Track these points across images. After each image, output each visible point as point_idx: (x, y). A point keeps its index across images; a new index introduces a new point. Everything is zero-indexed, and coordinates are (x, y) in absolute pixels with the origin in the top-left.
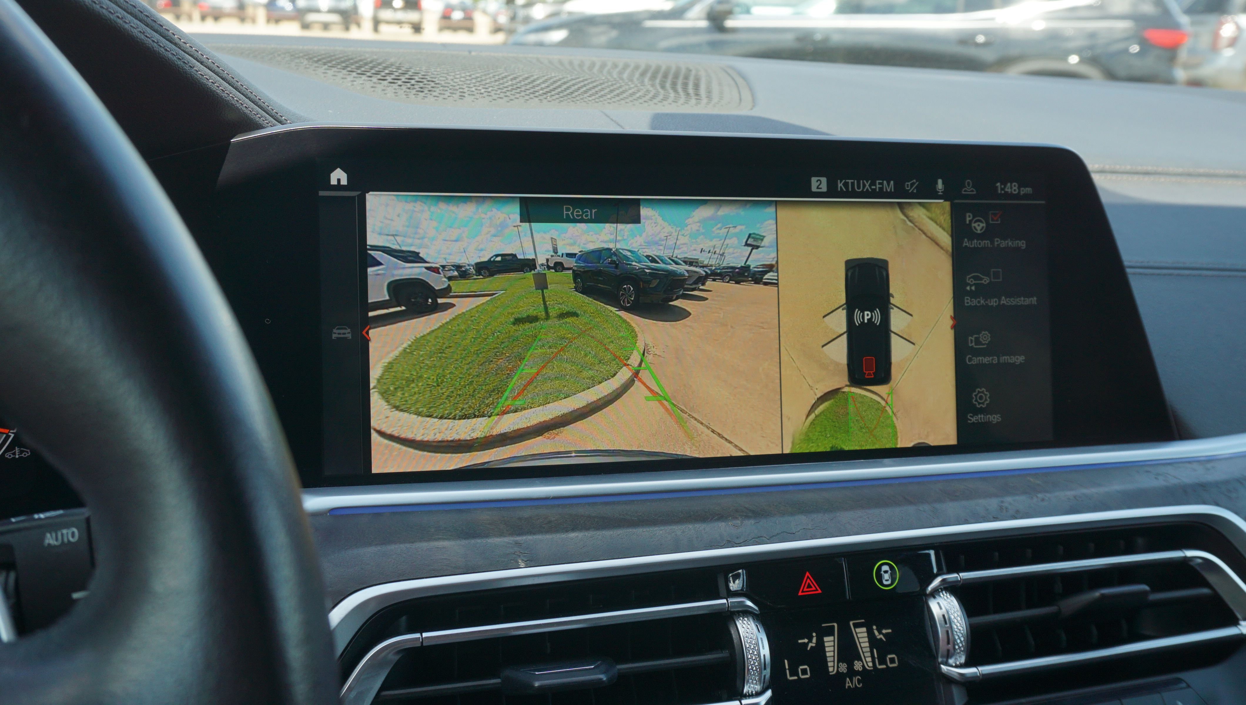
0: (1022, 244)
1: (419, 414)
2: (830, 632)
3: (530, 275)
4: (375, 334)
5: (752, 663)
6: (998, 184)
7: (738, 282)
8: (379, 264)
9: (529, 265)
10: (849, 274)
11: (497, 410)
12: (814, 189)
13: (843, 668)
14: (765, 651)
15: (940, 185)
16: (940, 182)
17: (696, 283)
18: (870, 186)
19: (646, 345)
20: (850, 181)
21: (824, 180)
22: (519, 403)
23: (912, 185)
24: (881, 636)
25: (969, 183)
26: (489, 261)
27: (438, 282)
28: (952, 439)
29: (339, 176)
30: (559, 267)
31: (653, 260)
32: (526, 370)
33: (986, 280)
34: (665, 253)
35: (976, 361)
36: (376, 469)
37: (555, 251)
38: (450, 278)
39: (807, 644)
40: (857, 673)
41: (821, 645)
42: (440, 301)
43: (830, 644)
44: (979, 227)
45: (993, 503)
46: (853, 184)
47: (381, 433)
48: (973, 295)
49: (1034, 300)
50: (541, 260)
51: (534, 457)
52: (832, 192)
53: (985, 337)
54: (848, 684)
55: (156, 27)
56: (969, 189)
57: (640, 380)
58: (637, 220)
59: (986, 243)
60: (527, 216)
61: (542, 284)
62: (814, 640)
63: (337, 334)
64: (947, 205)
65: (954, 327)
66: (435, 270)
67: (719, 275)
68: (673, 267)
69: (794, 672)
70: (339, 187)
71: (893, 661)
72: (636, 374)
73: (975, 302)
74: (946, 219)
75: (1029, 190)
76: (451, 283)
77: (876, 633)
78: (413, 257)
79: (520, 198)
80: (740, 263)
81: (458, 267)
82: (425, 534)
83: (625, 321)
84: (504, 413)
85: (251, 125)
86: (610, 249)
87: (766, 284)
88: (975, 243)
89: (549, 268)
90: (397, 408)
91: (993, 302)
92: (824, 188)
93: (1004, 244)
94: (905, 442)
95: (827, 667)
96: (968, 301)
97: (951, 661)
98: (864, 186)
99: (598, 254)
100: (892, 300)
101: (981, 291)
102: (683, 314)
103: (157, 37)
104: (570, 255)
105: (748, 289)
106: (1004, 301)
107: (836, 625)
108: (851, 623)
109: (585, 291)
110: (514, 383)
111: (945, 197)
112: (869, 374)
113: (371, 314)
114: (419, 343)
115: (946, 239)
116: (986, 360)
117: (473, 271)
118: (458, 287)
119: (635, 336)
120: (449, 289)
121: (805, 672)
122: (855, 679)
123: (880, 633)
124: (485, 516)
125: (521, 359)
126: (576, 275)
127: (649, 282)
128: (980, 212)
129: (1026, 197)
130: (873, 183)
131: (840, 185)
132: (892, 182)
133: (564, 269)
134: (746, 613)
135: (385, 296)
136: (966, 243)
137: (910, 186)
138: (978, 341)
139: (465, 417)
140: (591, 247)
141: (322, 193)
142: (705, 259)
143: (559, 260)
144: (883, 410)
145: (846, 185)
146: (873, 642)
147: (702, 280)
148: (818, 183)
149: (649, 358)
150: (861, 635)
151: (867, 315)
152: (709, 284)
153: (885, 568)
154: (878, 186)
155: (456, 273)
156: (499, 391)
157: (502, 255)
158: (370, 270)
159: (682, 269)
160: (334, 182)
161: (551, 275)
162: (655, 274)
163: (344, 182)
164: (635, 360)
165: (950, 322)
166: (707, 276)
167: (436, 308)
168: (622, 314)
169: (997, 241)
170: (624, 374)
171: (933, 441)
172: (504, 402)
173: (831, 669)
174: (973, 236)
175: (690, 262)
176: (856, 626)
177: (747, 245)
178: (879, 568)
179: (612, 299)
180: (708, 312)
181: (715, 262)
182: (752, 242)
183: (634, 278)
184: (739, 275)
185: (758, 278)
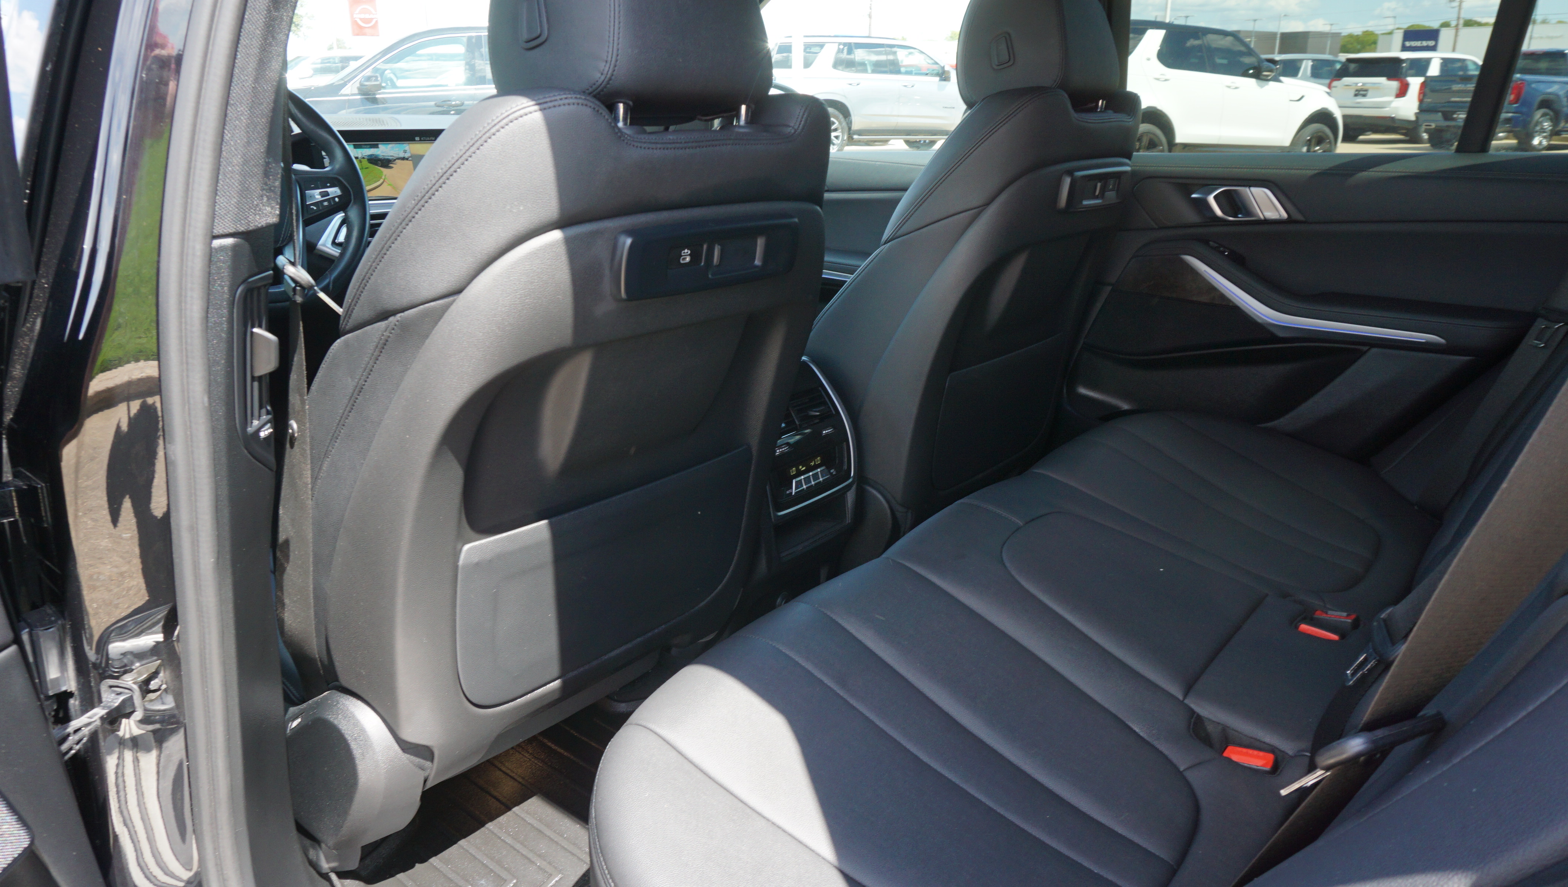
12: (416, 140)
30: (363, 158)
31: (383, 156)
34: (386, 155)
52: (420, 140)
58: (378, 147)
67: (399, 159)
68: (388, 157)
72: (384, 180)
80: (402, 156)
86: (374, 154)
87: (409, 161)
99: (372, 155)
102: (391, 168)
105: (405, 161)
109: (370, 163)
119: (382, 172)
126: (368, 160)
127: (383, 161)
140: (369, 154)
142: (394, 155)
147: (395, 160)
148: (417, 138)
152: (397, 161)
159: (390, 158)
162: (384, 159)
164: (383, 177)
170: (381, 181)
175: (391, 156)
177: (403, 152)
179: (376, 164)
180: (398, 165)
181: (397, 156)
182: (405, 152)
183: (380, 160)
184: (403, 159)
185: (407, 159)
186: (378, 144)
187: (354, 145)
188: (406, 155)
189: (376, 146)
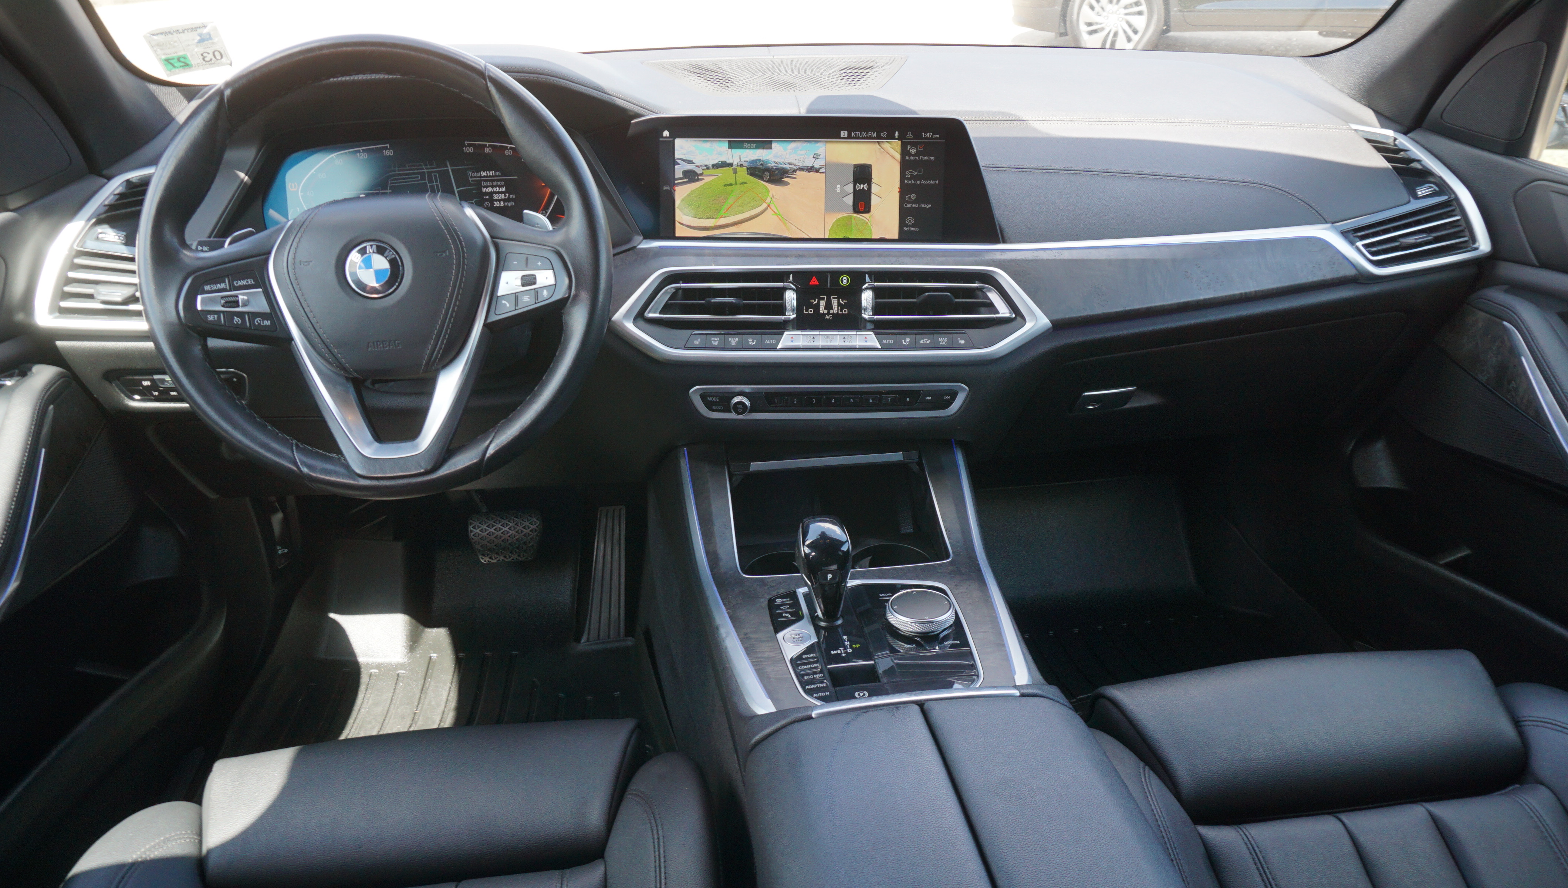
0: (933, 158)
1: (692, 217)
2: (823, 299)
3: (731, 168)
4: (677, 189)
5: (788, 306)
6: (923, 134)
7: (809, 172)
8: (679, 164)
9: (731, 165)
10: (855, 170)
11: (719, 217)
12: (842, 136)
13: (826, 312)
14: (795, 303)
15: (897, 134)
16: (897, 133)
17: (793, 172)
18: (866, 134)
19: (773, 195)
20: (857, 133)
21: (846, 132)
22: (726, 214)
23: (884, 134)
24: (843, 303)
25: (910, 133)
26: (717, 164)
27: (699, 171)
28: (896, 237)
29: (666, 133)
30: (741, 165)
31: (777, 163)
32: (729, 202)
33: (915, 173)
34: (781, 161)
35: (908, 206)
36: (677, 235)
37: (740, 160)
38: (703, 170)
39: (813, 302)
40: (831, 314)
41: (819, 303)
42: (700, 177)
43: (823, 303)
44: (913, 151)
45: (894, 259)
46: (858, 134)
47: (680, 223)
48: (908, 179)
49: (937, 182)
50: (735, 163)
51: (727, 234)
52: (849, 137)
53: (913, 196)
54: (827, 317)
55: (603, 91)
56: (910, 136)
57: (770, 208)
58: (771, 148)
59: (916, 158)
60: (730, 147)
61: (735, 172)
62: (817, 301)
63: (665, 188)
64: (899, 142)
65: (900, 192)
66: (698, 167)
67: (802, 169)
68: (784, 166)
69: (807, 311)
70: (666, 137)
71: (845, 311)
72: (769, 206)
73: (909, 182)
74: (899, 148)
75: (937, 136)
76: (704, 171)
77: (841, 301)
78: (690, 162)
79: (729, 141)
80: (810, 165)
81: (706, 166)
82: (685, 255)
83: (765, 186)
84: (721, 218)
85: (638, 115)
86: (760, 159)
87: (820, 173)
88: (911, 158)
89: (738, 166)
90: (684, 214)
91: (918, 182)
92: (846, 136)
93: (924, 158)
94: (876, 237)
95: (820, 311)
96: (906, 182)
97: (866, 313)
98: (863, 134)
99: (756, 161)
100: (873, 180)
101: (913, 178)
102: (787, 184)
103: (602, 94)
104: (746, 161)
105: (813, 174)
106: (923, 182)
107: (826, 297)
108: (832, 297)
109: (751, 174)
110: (725, 207)
111: (898, 139)
112: (862, 209)
113: (676, 182)
114: (693, 192)
115: (898, 156)
116: (913, 206)
117: (711, 167)
118: (706, 172)
119: (769, 191)
120: (702, 174)
121: (811, 311)
122: (830, 316)
123: (842, 301)
124: (707, 251)
125: (727, 198)
126: (748, 169)
127: (775, 172)
128: (914, 145)
129: (936, 139)
130: (867, 134)
131: (853, 134)
132: (875, 133)
133: (743, 166)
134: (792, 289)
135: (681, 176)
136: (907, 158)
137: (883, 134)
138: (910, 198)
139: (707, 218)
140: (752, 159)
141: (661, 139)
142: (797, 163)
143: (741, 163)
144: (867, 223)
145: (855, 134)
146: (839, 304)
147: (795, 171)
148: (844, 134)
149: (774, 200)
150: (835, 302)
151: (862, 186)
152: (798, 172)
153: (845, 278)
154: (869, 135)
155: (705, 168)
156: (719, 210)
157: (721, 161)
158: (676, 167)
159: (788, 167)
160: (664, 135)
161: (739, 169)
162: (777, 169)
163: (668, 135)
164: (768, 201)
165: (898, 190)
166: (797, 169)
167: (698, 180)
168: (764, 183)
169: (921, 157)
170: (764, 206)
171: (888, 237)
172: (721, 214)
173: (821, 311)
174: (910, 155)
175: (790, 164)
176: (833, 298)
177: (813, 157)
178: (842, 278)
179: (761, 177)
180: (797, 183)
181: (801, 164)
182: (816, 157)
183: (769, 170)
184: (810, 169)
185: (817, 171)
186: (771, 142)
187: (730, 142)
188: (817, 164)
189: (768, 146)
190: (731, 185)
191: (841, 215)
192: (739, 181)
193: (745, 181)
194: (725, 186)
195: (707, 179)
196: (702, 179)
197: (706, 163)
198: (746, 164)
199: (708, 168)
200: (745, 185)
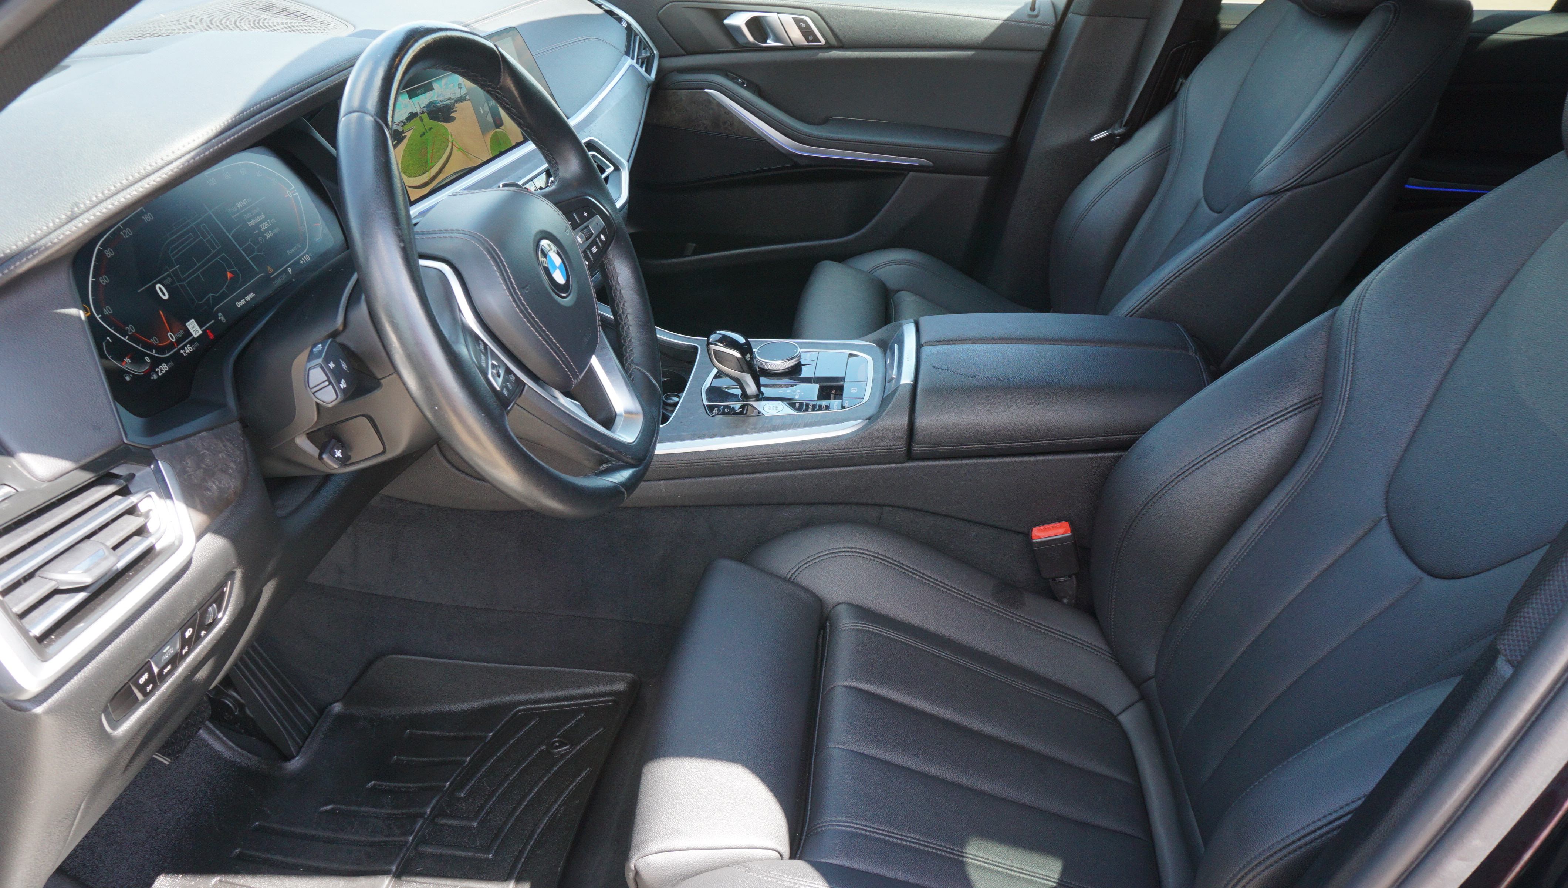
1: (414, 177)
3: (418, 118)
9: (417, 114)
17: (452, 106)
19: (451, 132)
22: (432, 164)
26: (408, 117)
27: (400, 129)
28: (522, 139)
30: (423, 112)
31: (442, 102)
32: (430, 152)
34: (443, 98)
37: (420, 107)
38: (402, 126)
42: (403, 135)
47: (409, 187)
50: (419, 112)
51: (442, 181)
58: (432, 89)
60: (410, 98)
61: (422, 120)
66: (397, 125)
67: (456, 102)
72: (453, 144)
76: (403, 128)
79: (407, 91)
81: (402, 121)
83: (443, 126)
84: (431, 169)
86: (431, 102)
89: (421, 113)
90: (409, 177)
94: (513, 144)
99: (430, 104)
102: (454, 119)
104: (424, 107)
105: (464, 104)
109: (432, 119)
110: (429, 157)
112: (499, 123)
114: (405, 151)
117: (406, 122)
118: (406, 128)
119: (447, 130)
120: (403, 130)
125: (427, 148)
126: (428, 114)
127: (443, 110)
133: (425, 113)
139: (424, 174)
140: (427, 103)
142: (453, 97)
143: (422, 110)
149: (453, 137)
155: (402, 124)
156: (427, 162)
157: (410, 114)
159: (448, 102)
161: (422, 115)
162: (444, 107)
164: (450, 139)
166: (454, 103)
167: (403, 138)
168: (442, 123)
170: (450, 144)
171: (519, 141)
172: (429, 165)
175: (449, 99)
177: (458, 88)
179: (438, 119)
182: (460, 86)
183: (440, 110)
184: (460, 100)
185: (465, 99)
186: (431, 83)
188: (462, 93)
189: (430, 87)
190: (424, 134)
191: (491, 133)
192: (428, 128)
193: (430, 127)
194: (421, 137)
195: (408, 134)
196: (406, 136)
197: (401, 119)
198: (425, 110)
199: (405, 124)
200: (432, 130)
